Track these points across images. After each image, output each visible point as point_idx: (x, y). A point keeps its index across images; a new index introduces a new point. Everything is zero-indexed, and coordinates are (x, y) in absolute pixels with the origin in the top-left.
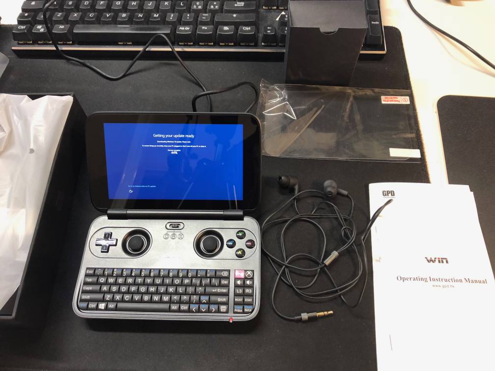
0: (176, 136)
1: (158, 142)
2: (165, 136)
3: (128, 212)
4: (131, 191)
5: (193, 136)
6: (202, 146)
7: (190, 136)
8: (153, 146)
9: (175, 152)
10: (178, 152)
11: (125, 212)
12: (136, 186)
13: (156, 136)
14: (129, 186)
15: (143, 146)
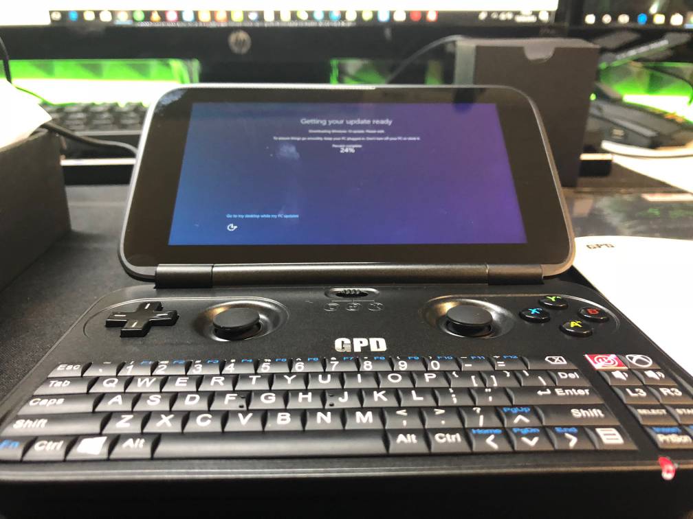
0: (351, 122)
1: (311, 131)
2: (328, 123)
4: (232, 227)
5: (388, 122)
6: (410, 139)
7: (383, 122)
8: (298, 139)
9: (350, 149)
10: (355, 149)
11: (209, 269)
12: (247, 216)
13: (308, 122)
14: (229, 216)
15: (275, 138)
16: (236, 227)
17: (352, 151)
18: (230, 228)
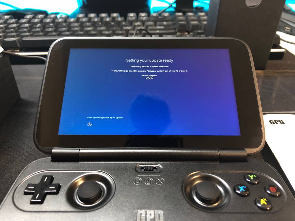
0: (152, 61)
1: (131, 66)
2: (140, 61)
3: (81, 151)
4: (90, 124)
5: (171, 61)
6: (182, 71)
7: (168, 61)
8: (124, 71)
9: (150, 77)
10: (153, 77)
11: (77, 151)
12: (97, 118)
13: (129, 61)
14: (88, 118)
15: (112, 71)
16: (92, 124)
17: (152, 78)
18: (89, 125)
